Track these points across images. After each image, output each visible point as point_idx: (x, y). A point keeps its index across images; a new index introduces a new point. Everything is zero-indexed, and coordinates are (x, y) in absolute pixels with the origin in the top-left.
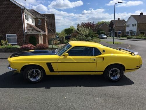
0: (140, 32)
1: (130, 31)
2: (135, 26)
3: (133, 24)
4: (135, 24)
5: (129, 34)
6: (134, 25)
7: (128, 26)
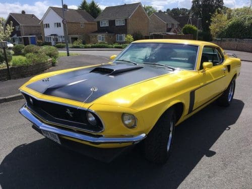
0: (70, 37)
1: (52, 35)
2: (60, 26)
3: (55, 24)
4: (60, 24)
5: (52, 40)
6: (58, 25)
7: (48, 26)
